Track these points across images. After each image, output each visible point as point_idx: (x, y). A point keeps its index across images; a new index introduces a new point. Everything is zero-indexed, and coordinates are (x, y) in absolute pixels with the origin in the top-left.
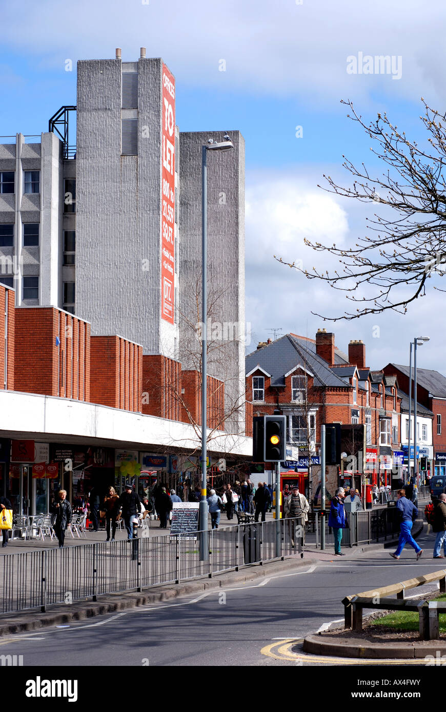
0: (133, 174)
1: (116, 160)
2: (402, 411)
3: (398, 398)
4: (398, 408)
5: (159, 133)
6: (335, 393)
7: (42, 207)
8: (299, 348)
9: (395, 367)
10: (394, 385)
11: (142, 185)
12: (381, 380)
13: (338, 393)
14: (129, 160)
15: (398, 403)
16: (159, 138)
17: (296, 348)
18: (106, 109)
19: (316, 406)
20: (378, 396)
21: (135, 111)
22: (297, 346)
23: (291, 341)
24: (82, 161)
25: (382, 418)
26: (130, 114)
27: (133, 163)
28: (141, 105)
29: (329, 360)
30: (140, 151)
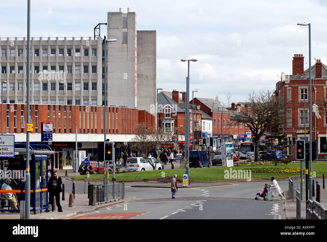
0: (126, 50)
1: (121, 45)
2: (202, 119)
3: (201, 114)
4: (201, 118)
5: (134, 37)
6: (180, 114)
7: (98, 61)
8: (166, 97)
9: (197, 99)
10: (199, 109)
11: (129, 53)
12: (195, 108)
13: (182, 114)
14: (125, 45)
15: (201, 116)
16: (134, 38)
17: (165, 97)
18: (117, 28)
19: (174, 120)
20: (194, 114)
21: (127, 29)
22: (166, 96)
23: (163, 94)
24: (110, 45)
25: (196, 122)
26: (125, 30)
27: (126, 46)
28: (128, 27)
29: (177, 102)
30: (128, 42)
